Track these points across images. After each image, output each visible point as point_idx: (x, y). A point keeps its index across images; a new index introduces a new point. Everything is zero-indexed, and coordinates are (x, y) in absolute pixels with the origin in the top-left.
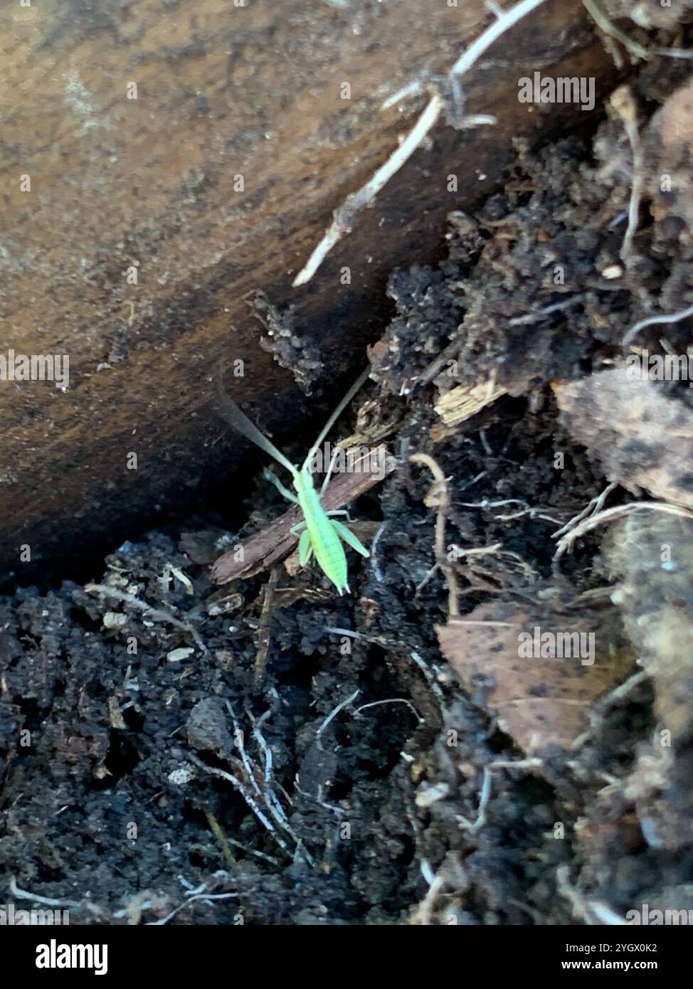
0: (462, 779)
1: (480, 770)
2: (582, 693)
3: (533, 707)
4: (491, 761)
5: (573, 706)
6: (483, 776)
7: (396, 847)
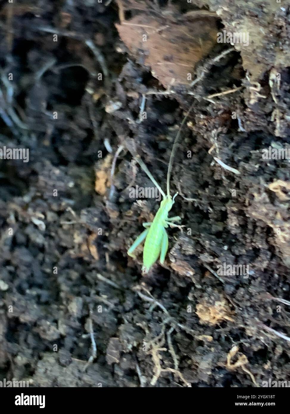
0: (130, 100)
1: (141, 95)
2: (188, 61)
3: (167, 66)
4: (147, 91)
5: (185, 67)
6: (142, 99)
7: (82, 134)
